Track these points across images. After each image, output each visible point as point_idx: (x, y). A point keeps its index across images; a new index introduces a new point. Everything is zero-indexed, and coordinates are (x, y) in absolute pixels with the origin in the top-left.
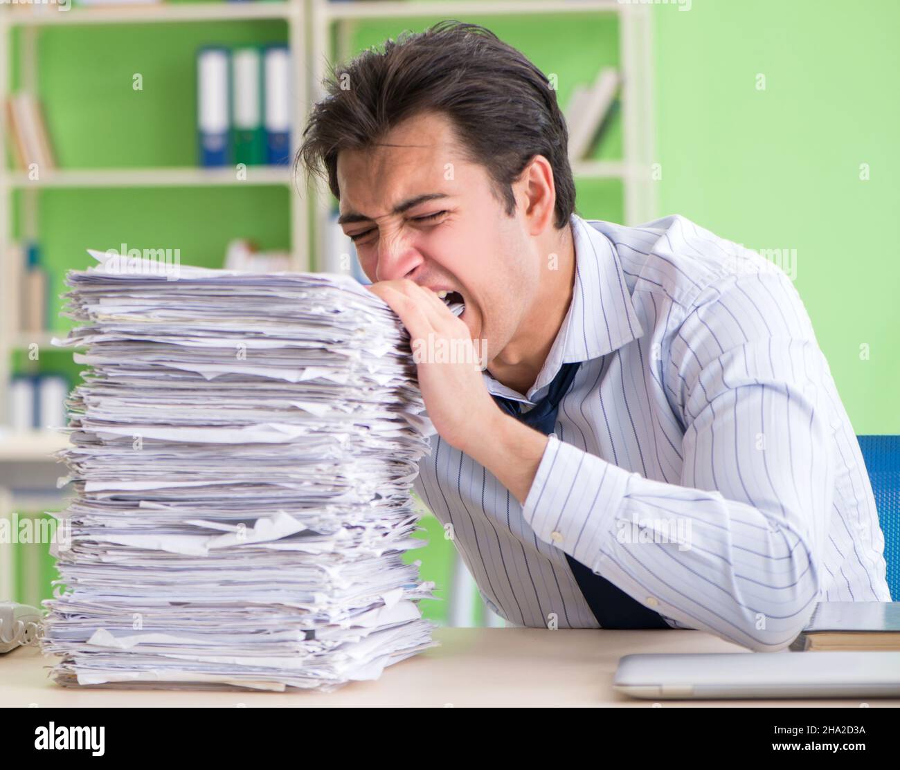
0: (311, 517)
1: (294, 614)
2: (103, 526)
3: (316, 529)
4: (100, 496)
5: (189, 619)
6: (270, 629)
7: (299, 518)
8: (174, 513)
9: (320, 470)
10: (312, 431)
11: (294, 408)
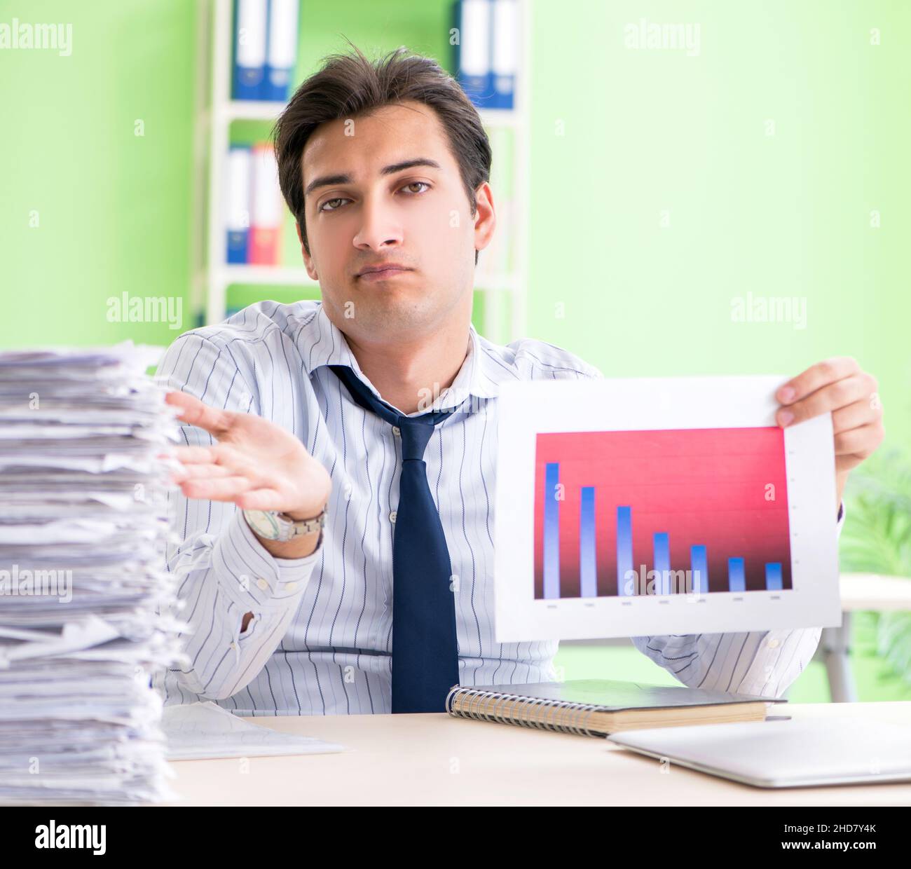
1: (107, 730)
6: (78, 747)
7: (110, 623)
9: (127, 570)
10: (119, 527)
11: (92, 502)
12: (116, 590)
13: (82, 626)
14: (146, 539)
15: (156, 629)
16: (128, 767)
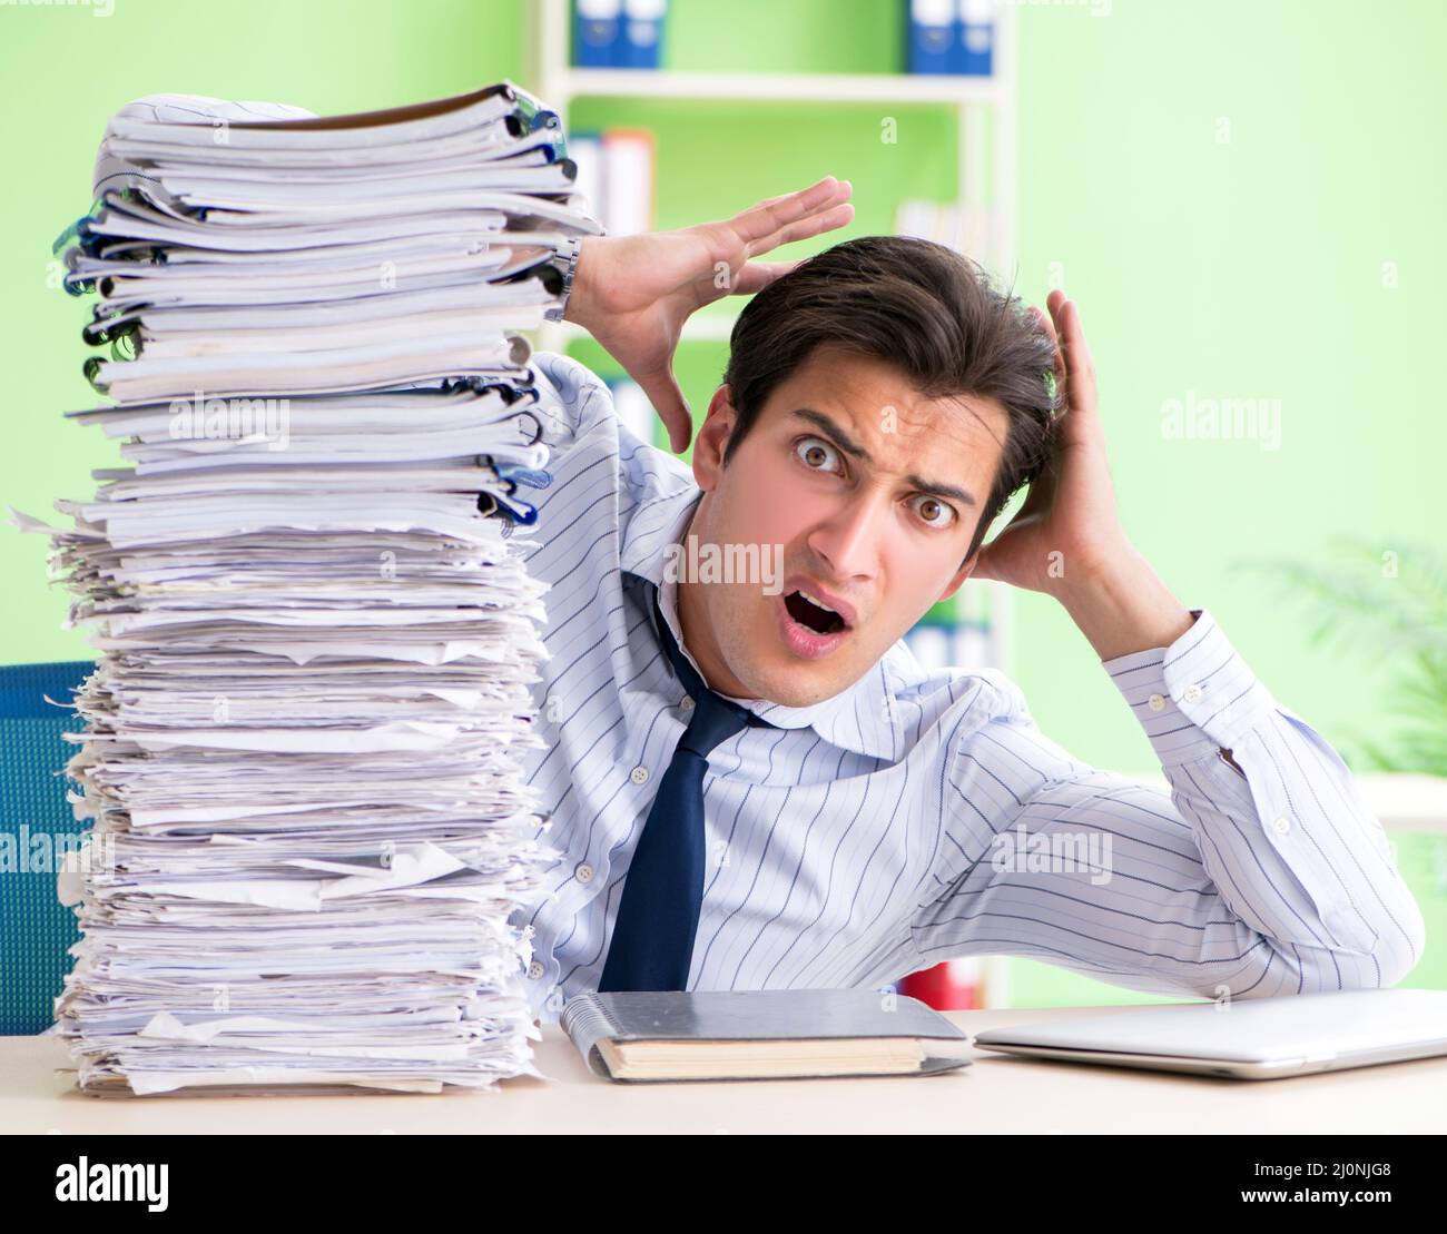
0: (467, 849)
1: (451, 984)
2: (157, 871)
3: (475, 866)
4: (154, 831)
5: (292, 997)
6: (414, 1007)
7: (451, 851)
8: (263, 849)
9: (476, 784)
10: (464, 730)
11: (428, 698)
12: (460, 810)
13: (417, 857)
14: (499, 744)
15: (514, 860)
16: (479, 1031)
